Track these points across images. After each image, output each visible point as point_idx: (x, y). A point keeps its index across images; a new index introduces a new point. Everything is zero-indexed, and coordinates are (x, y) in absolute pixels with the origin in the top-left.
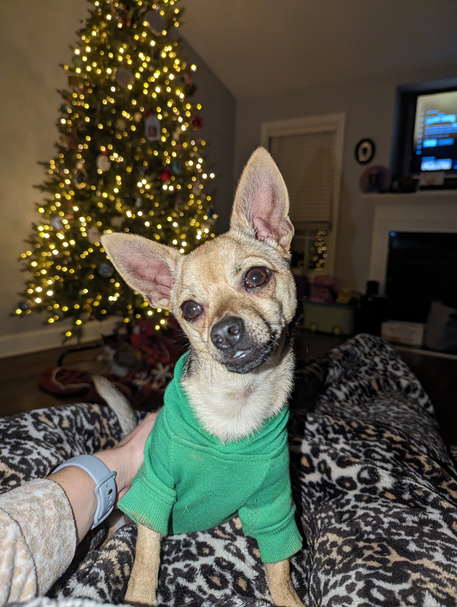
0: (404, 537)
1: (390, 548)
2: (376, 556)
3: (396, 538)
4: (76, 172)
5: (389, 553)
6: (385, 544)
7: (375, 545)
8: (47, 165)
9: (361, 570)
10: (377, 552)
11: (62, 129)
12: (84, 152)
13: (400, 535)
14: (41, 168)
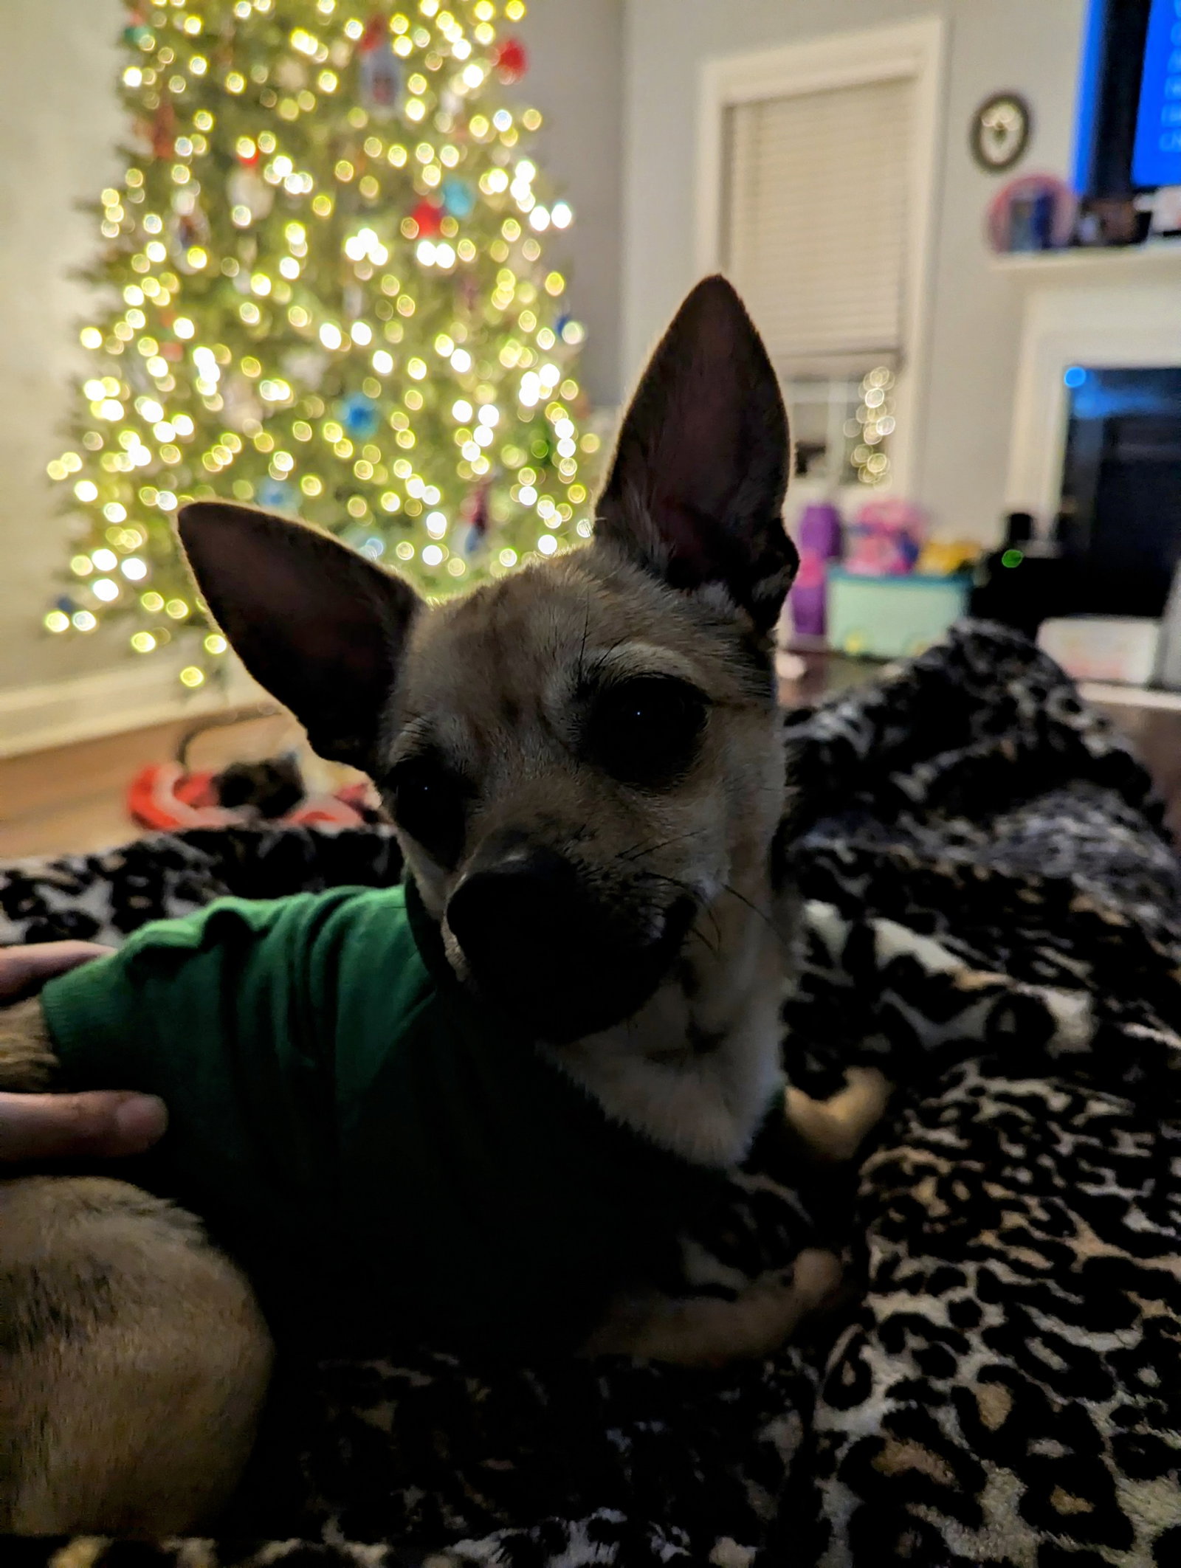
0: (1112, 1189)
1: (1074, 1216)
2: (1038, 1234)
3: (1092, 1190)
4: (176, 224)
5: (1074, 1233)
6: (1059, 1201)
7: (1032, 1202)
8: (97, 210)
9: (996, 1267)
10: (1035, 1223)
11: (132, 100)
12: (194, 163)
13: (1100, 1180)
14: (84, 220)
